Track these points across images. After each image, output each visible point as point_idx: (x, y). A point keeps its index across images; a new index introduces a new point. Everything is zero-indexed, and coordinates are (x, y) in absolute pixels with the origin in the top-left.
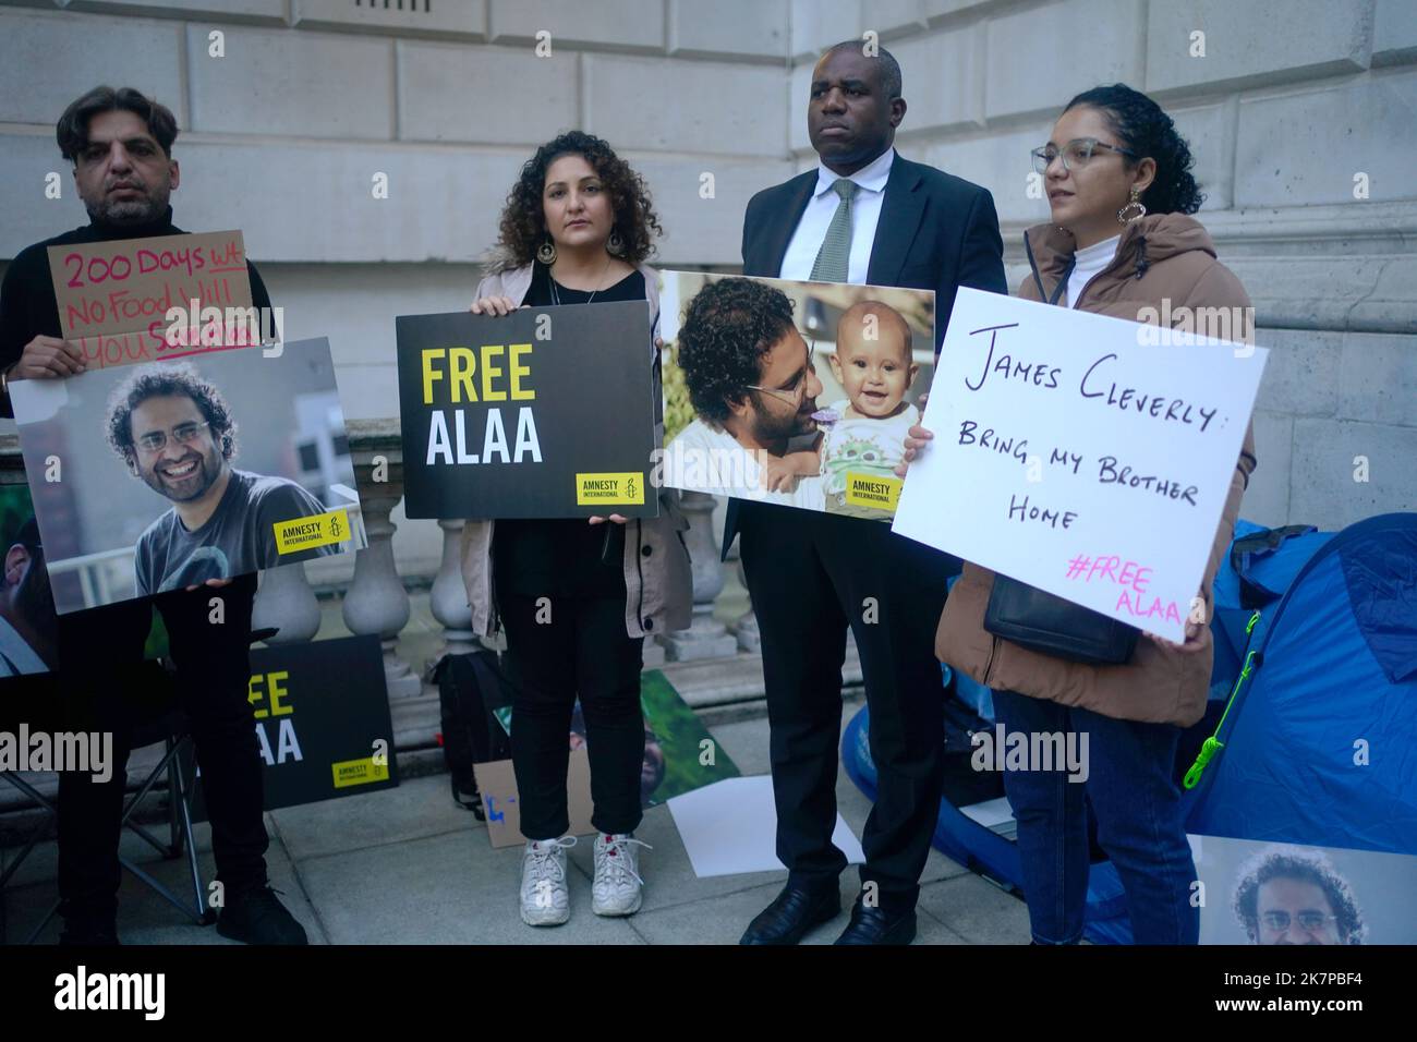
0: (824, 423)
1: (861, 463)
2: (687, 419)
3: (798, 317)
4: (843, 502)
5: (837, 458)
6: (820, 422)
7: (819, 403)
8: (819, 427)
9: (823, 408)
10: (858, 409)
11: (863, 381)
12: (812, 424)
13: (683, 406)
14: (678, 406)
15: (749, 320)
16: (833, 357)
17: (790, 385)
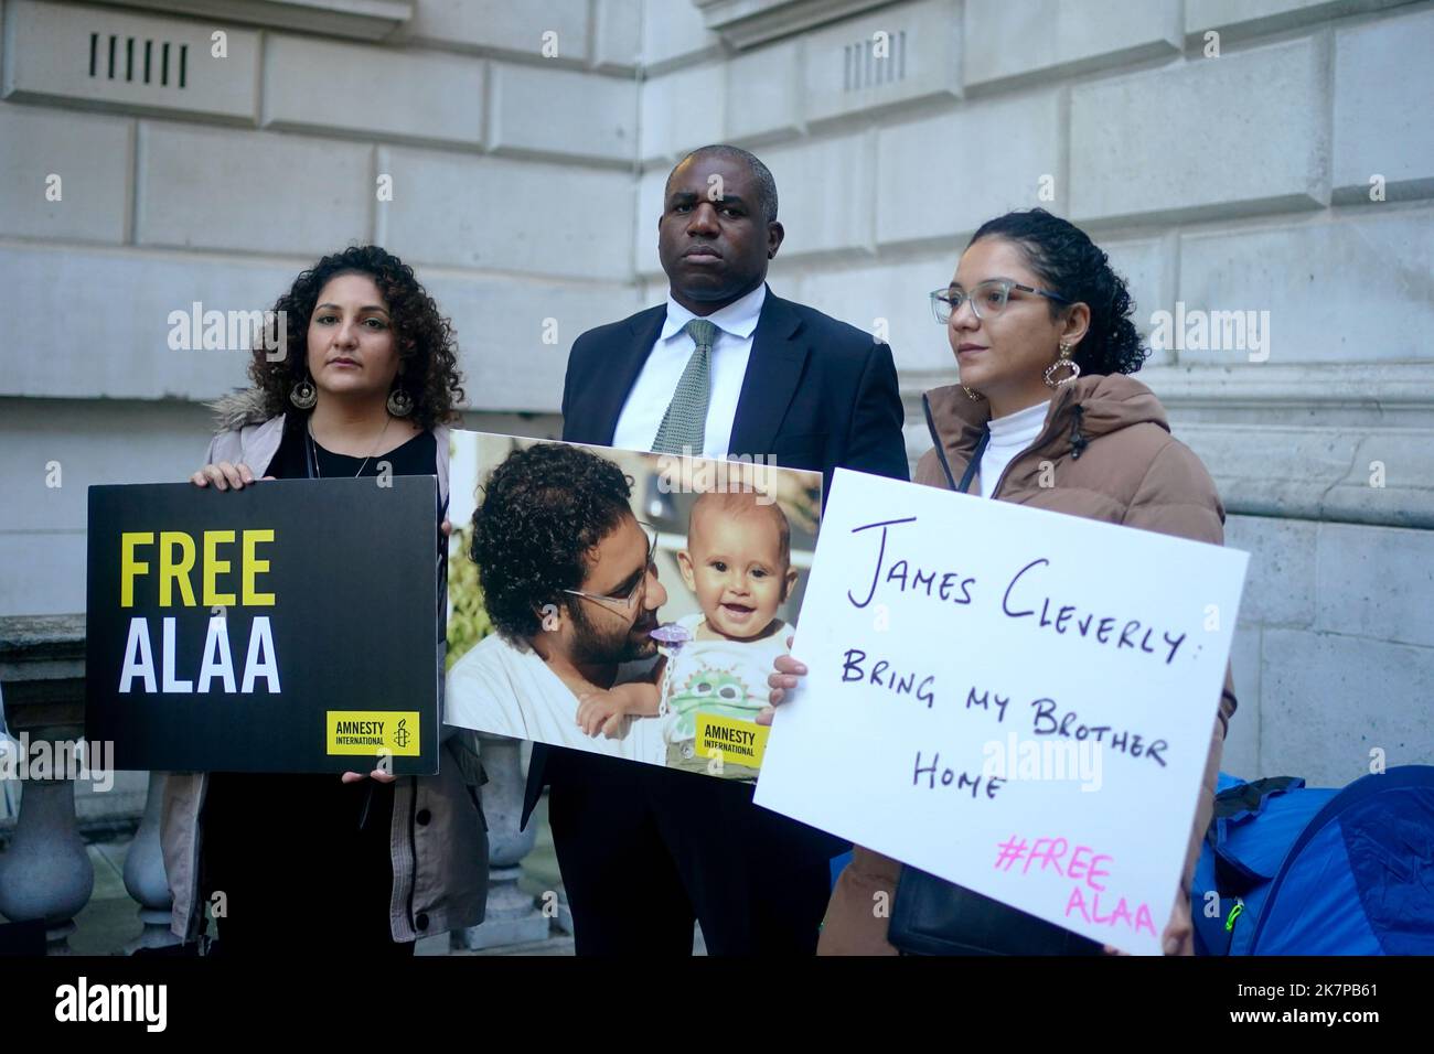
0: (668, 644)
1: (716, 701)
2: (480, 632)
3: (636, 500)
4: (690, 754)
5: (683, 693)
6: (662, 643)
7: (661, 617)
8: (661, 650)
9: (665, 624)
10: (714, 627)
11: (723, 590)
12: (651, 645)
13: (475, 614)
14: (468, 614)
15: (570, 500)
16: (682, 556)
17: (623, 591)
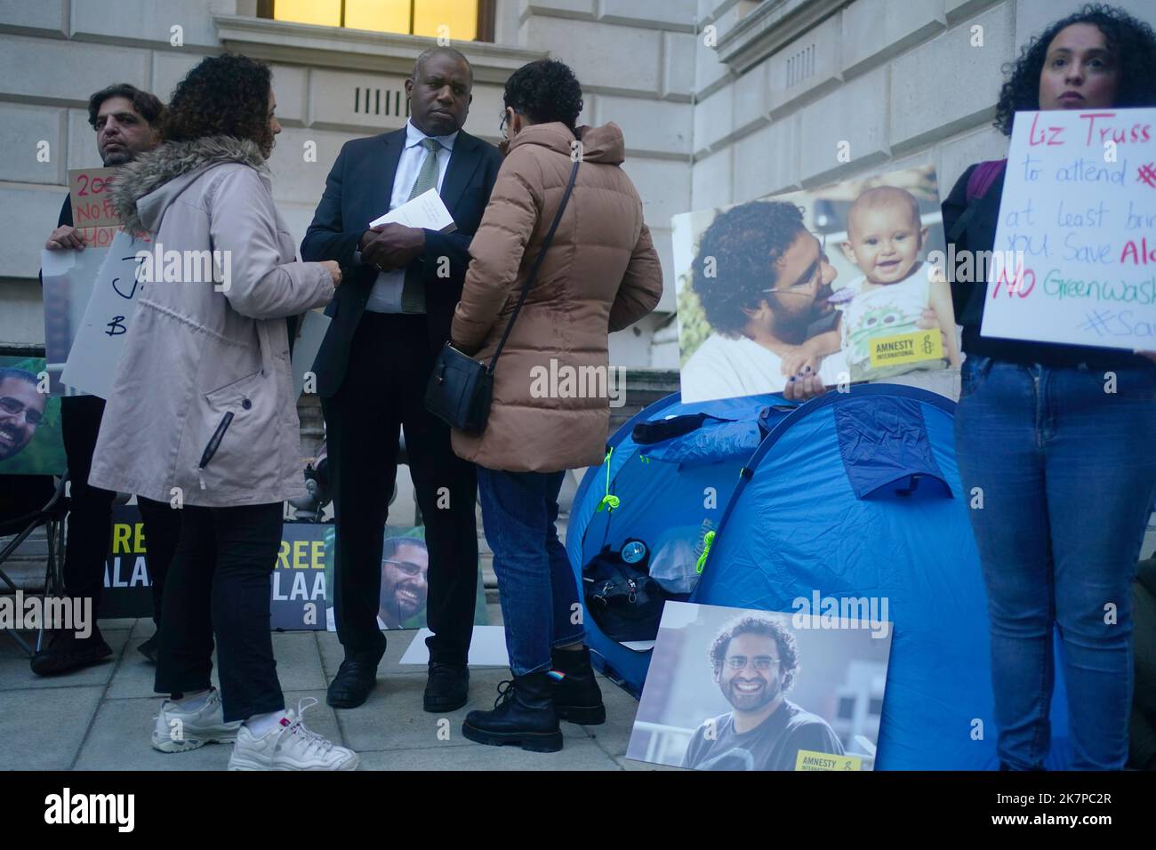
0: (842, 302)
1: (882, 327)
2: (704, 336)
3: (808, 221)
4: (867, 369)
5: (857, 330)
6: (837, 303)
7: (834, 287)
8: (837, 307)
9: (840, 290)
10: (873, 281)
11: (877, 256)
12: (829, 307)
13: (699, 325)
14: (694, 327)
15: (761, 234)
16: (844, 244)
17: (805, 279)
